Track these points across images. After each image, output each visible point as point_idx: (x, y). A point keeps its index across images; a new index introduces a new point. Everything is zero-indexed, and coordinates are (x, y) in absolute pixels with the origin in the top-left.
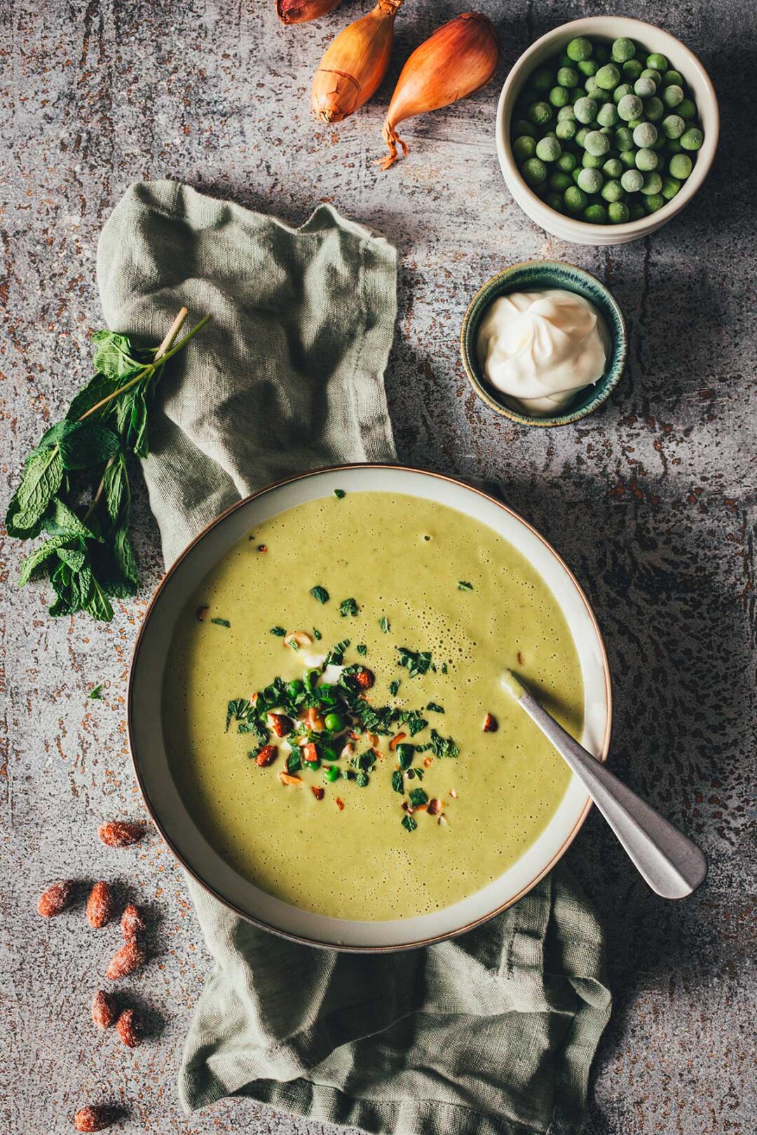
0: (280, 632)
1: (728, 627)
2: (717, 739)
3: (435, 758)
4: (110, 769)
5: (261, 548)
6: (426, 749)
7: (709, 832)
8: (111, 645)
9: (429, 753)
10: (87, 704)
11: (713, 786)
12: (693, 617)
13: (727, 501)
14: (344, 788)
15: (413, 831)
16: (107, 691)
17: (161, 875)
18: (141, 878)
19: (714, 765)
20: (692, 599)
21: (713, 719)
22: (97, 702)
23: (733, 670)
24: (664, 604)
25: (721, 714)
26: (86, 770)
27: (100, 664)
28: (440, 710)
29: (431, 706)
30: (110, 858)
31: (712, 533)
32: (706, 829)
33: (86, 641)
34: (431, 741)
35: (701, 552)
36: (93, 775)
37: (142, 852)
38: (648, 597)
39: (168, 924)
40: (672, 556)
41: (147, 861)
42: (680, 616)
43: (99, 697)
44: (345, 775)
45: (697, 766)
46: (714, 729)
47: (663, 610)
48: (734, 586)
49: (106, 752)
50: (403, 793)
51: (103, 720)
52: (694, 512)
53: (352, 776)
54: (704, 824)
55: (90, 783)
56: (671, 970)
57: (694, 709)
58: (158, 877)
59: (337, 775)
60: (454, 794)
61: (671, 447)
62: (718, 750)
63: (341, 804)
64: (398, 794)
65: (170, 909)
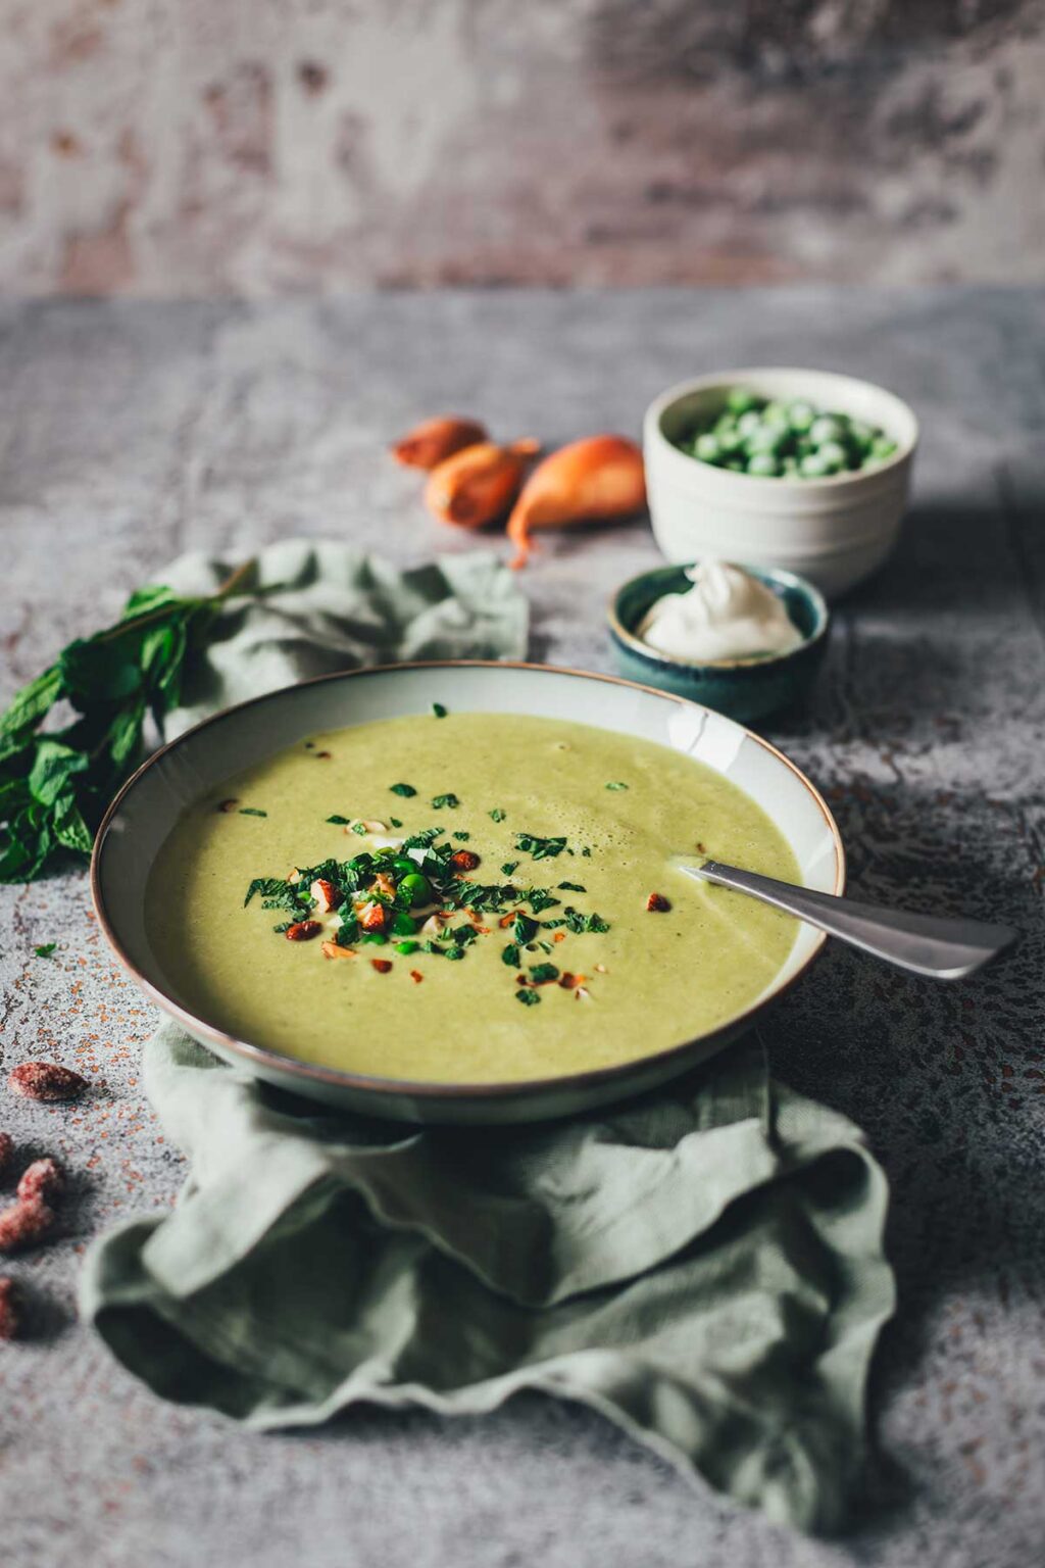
0: (339, 820)
1: (1018, 908)
2: (1023, 1012)
3: (570, 934)
4: (46, 1028)
5: (324, 755)
6: (557, 925)
7: (1031, 1108)
8: (80, 911)
9: (562, 929)
10: (27, 964)
11: (1027, 1059)
12: (964, 899)
13: (992, 804)
14: (424, 961)
15: (534, 1006)
16: (62, 953)
17: (104, 1142)
18: (68, 1145)
19: (1026, 1038)
20: (958, 883)
21: (1014, 992)
22: (43, 962)
23: (1033, 947)
24: (917, 886)
25: (1026, 988)
26: (7, 1028)
27: (58, 928)
28: (580, 889)
29: (565, 886)
30: (20, 1122)
31: (976, 828)
32: (1026, 1104)
33: (44, 907)
34: (565, 917)
35: (964, 845)
36: (17, 1033)
37: (79, 1114)
38: (893, 881)
39: (102, 1198)
40: (922, 847)
41: (82, 1125)
42: (943, 898)
43: (51, 958)
44: (427, 948)
45: (997, 1038)
46: (1017, 1002)
47: (917, 892)
48: (1019, 872)
49: (43, 1012)
50: (519, 967)
51: (48, 980)
52: (948, 811)
53: (436, 950)
54: (1022, 1100)
55: (10, 1042)
56: (997, 1268)
57: (983, 984)
58: (97, 1143)
59: (415, 948)
60: (601, 968)
61: (903, 762)
62: (1028, 1022)
63: (418, 977)
64: (512, 968)
65: (109, 1181)
